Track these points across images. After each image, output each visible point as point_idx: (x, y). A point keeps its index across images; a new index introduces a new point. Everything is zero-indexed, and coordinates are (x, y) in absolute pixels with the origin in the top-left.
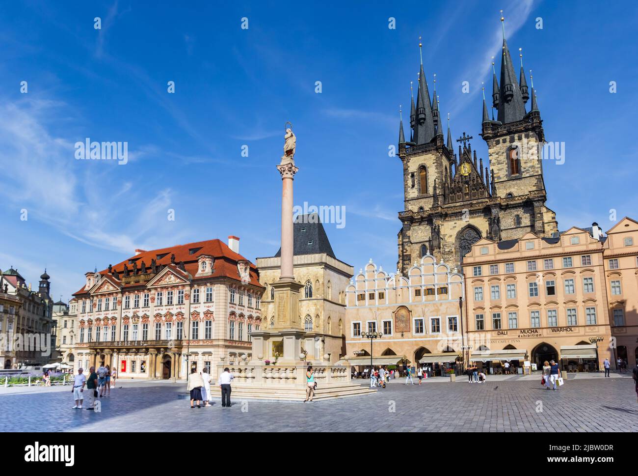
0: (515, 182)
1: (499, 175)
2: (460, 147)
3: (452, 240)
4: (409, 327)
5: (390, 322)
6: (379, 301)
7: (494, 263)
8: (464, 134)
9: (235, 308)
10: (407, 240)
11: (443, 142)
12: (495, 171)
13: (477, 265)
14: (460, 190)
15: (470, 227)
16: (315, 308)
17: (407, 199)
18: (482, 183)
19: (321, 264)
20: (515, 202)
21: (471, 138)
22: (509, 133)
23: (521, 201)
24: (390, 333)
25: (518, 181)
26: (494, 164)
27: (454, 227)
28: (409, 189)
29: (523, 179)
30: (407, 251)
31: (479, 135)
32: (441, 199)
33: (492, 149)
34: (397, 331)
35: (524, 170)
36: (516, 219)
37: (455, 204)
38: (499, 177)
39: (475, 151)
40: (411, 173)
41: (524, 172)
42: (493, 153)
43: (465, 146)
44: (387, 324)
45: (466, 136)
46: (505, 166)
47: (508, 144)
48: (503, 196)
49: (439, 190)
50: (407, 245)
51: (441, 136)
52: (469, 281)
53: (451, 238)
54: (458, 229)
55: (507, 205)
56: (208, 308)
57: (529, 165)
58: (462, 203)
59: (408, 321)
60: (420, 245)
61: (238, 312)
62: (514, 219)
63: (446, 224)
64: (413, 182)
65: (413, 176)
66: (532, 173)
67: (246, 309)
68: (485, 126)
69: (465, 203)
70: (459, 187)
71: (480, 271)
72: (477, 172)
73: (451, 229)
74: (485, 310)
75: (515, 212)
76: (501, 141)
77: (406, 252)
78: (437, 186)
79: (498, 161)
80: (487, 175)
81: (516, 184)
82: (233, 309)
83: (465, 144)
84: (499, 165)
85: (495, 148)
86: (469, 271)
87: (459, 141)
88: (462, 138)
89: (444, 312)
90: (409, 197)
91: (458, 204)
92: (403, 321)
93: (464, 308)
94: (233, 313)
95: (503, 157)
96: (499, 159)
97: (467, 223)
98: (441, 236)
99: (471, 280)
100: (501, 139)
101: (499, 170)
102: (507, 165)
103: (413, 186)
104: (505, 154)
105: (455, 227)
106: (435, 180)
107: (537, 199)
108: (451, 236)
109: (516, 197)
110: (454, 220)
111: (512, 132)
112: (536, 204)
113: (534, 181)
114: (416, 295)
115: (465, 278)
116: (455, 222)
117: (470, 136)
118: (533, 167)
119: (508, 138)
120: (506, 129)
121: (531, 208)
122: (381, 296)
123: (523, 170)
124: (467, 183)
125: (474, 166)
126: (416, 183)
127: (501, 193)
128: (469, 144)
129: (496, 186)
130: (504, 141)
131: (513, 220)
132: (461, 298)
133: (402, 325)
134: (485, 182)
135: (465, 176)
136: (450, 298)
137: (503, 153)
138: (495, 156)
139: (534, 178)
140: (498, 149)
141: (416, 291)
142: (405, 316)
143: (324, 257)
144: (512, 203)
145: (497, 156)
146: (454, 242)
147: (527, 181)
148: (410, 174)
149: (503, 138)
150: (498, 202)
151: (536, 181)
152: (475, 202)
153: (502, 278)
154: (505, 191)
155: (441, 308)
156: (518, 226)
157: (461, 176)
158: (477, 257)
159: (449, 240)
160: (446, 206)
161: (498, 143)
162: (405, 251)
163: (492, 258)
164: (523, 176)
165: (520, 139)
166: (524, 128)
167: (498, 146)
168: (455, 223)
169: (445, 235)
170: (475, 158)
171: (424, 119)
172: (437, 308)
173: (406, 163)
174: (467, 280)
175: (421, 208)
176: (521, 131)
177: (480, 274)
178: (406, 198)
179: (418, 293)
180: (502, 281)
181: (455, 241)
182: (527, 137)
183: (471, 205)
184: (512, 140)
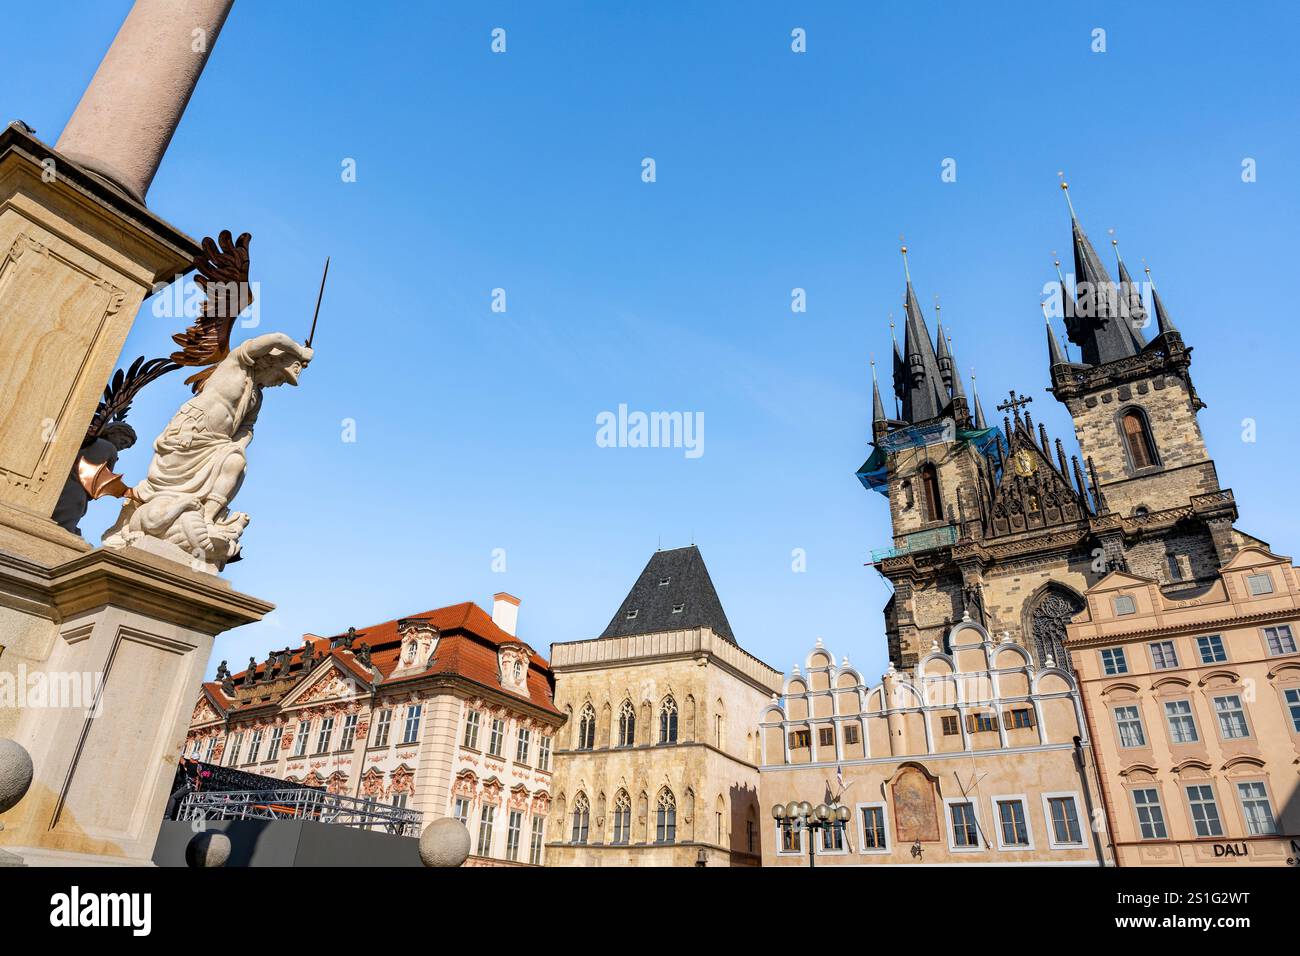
0: (1149, 482)
1: (1105, 469)
2: (1006, 419)
3: (1015, 618)
4: (935, 825)
5: (878, 810)
6: (845, 749)
7: (1159, 638)
8: (1012, 393)
9: (476, 764)
10: (907, 621)
11: (967, 413)
12: (1097, 462)
13: (1112, 648)
14: (1019, 508)
15: (1055, 588)
16: (682, 768)
17: (899, 534)
18: (1069, 491)
19: (696, 654)
20: (1158, 525)
21: (1030, 400)
22: (1115, 381)
23: (1173, 522)
24: (882, 844)
25: (1157, 480)
26: (1090, 448)
27: (1013, 589)
28: (901, 513)
29: (1168, 474)
30: (909, 645)
31: (1047, 390)
32: (975, 530)
33: (1082, 418)
34: (902, 838)
35: (1166, 455)
36: (1167, 564)
37: (1009, 539)
38: (1107, 475)
39: (1041, 426)
40: (904, 478)
41: (1166, 459)
42: (1084, 425)
43: (1018, 419)
44: (872, 814)
45: (1017, 398)
46: (1118, 450)
47: (1116, 404)
48: (1125, 514)
49: (971, 510)
50: (908, 632)
51: (962, 402)
52: (1093, 691)
53: (1010, 614)
54: (1026, 592)
55: (1140, 532)
56: (404, 761)
57: (1176, 442)
58: (1027, 536)
59: (930, 807)
61: (483, 773)
62: (1163, 565)
63: (993, 582)
64: (910, 497)
65: (907, 484)
66: (1187, 460)
67: (509, 766)
68: (1057, 371)
69: (1033, 534)
70: (1016, 501)
71: (1121, 661)
72: (1051, 467)
73: (1008, 594)
74: (1159, 776)
75: (1162, 549)
76: (1099, 399)
77: (906, 649)
78: (964, 501)
79: (1098, 440)
80: (1077, 472)
81: (1153, 486)
82: (469, 766)
83: (1016, 413)
84: (1104, 449)
85: (1088, 416)
86: (1089, 662)
87: (1002, 408)
88: (1009, 401)
89: (1033, 782)
90: (902, 528)
91: (1018, 537)
92: (915, 809)
93: (1089, 770)
94: (467, 776)
95: (1111, 431)
96: (1100, 436)
97: (1047, 579)
98: (987, 611)
99: (1099, 687)
100: (1099, 396)
101: (1104, 459)
102: (1122, 448)
103: (910, 505)
104: (1113, 425)
105: (1018, 588)
106: (958, 490)
107: (1215, 513)
108: (1010, 610)
109: (1159, 512)
110: (1012, 573)
111: (1121, 379)
112: (1214, 526)
113: (1197, 476)
114: (946, 732)
115: (1079, 683)
116: (1016, 577)
117: (1026, 397)
118: (1187, 446)
119: (1114, 392)
120: (1107, 374)
121: (1201, 537)
122: (851, 736)
123: (1162, 454)
124: (1032, 491)
125: (1043, 456)
126: (915, 499)
127: (1120, 505)
128: (1026, 413)
129: (1106, 492)
130: (1107, 400)
131: (1160, 567)
132: (1077, 740)
133: (914, 820)
134: (1075, 487)
135: (1026, 479)
136: (1046, 739)
137: (1108, 423)
138: (1089, 431)
139: (1194, 470)
140: (1096, 415)
141: (945, 720)
142: (920, 793)
143: (708, 639)
144: (1150, 527)
145: (1095, 430)
146: (1019, 623)
147: (1179, 476)
148: (902, 482)
149: (1102, 393)
150: (1114, 525)
151: (1201, 477)
152: (1057, 530)
153: (1193, 677)
154: (1127, 503)
155: (1020, 769)
156: (1178, 580)
157: (1016, 478)
158: (1106, 621)
159: (1006, 620)
160: (990, 543)
161: (1091, 404)
162: (903, 645)
163: (1150, 624)
164: (1166, 468)
165: (1143, 391)
166: (1150, 367)
167: (1093, 410)
168: (1017, 580)
169: (994, 609)
170: (1044, 439)
171: (923, 375)
172: (1008, 768)
173: (892, 460)
174: (1088, 687)
176: (1143, 376)
177: (1123, 669)
178: (895, 530)
179: (950, 726)
180: (1193, 687)
181: (1022, 620)
182: (1159, 386)
183: (1050, 538)
184: (1125, 396)
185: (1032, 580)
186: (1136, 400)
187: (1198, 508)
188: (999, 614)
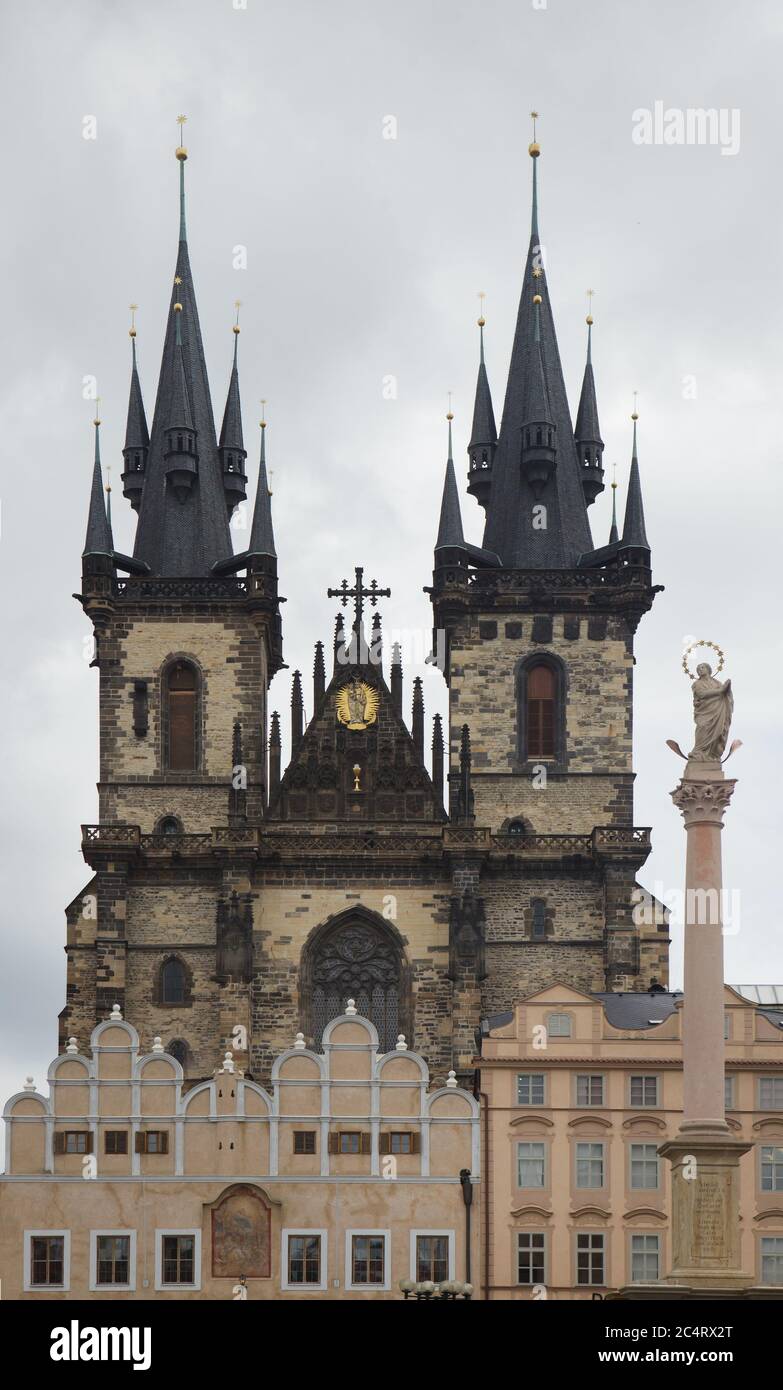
1: (482, 749)
2: (340, 618)
3: (293, 955)
8: (359, 574)
12: (474, 735)
14: (333, 780)
15: (360, 917)
17: (112, 781)
20: (536, 855)
21: (389, 595)
22: (536, 605)
23: (559, 855)
25: (552, 785)
26: (469, 707)
27: (297, 909)
28: (120, 742)
29: (570, 780)
33: (468, 654)
35: (575, 749)
36: (534, 913)
37: (306, 828)
38: (483, 759)
40: (134, 681)
41: (573, 756)
42: (469, 669)
45: (367, 584)
46: (508, 723)
47: (525, 646)
48: (494, 828)
53: (288, 948)
54: (317, 917)
55: (509, 860)
57: (595, 732)
58: (336, 829)
60: (161, 957)
62: (528, 914)
63: (267, 894)
64: (142, 718)
65: (140, 693)
66: (601, 765)
69: (347, 829)
70: (329, 768)
72: (401, 723)
73: (290, 915)
75: (532, 891)
76: (502, 628)
79: (483, 698)
80: (437, 742)
81: (544, 791)
83: (359, 611)
84: (489, 716)
85: (477, 651)
87: (338, 595)
88: (352, 586)
90: (119, 773)
91: (321, 829)
95: (505, 689)
96: (486, 693)
97: (353, 903)
98: (253, 937)
100: (502, 622)
101: (487, 732)
102: (514, 721)
103: (140, 731)
104: (511, 679)
105: (305, 909)
107: (618, 856)
108: (286, 940)
109: (542, 837)
111: (542, 603)
112: (614, 874)
113: (607, 790)
116: (306, 892)
117: (382, 588)
119: (528, 622)
120: (524, 590)
121: (588, 884)
123: (570, 745)
124: (357, 757)
125: (391, 703)
126: (151, 724)
127: (490, 814)
128: (377, 615)
129: (476, 786)
130: (514, 632)
134: (428, 767)
135: (354, 733)
137: (504, 673)
138: (473, 678)
139: (608, 784)
140: (489, 654)
144: (524, 855)
145: (483, 680)
146: (297, 961)
147: (582, 787)
149: (509, 619)
150: (476, 846)
151: (612, 796)
152: (385, 831)
154: (501, 812)
156: (540, 938)
157: (338, 729)
159: (281, 955)
160: (274, 830)
161: (489, 632)
164: (572, 771)
165: (571, 634)
166: (592, 599)
167: (487, 644)
168: (306, 897)
169: (267, 934)
170: (397, 671)
175: (169, 822)
176: (579, 609)
181: (303, 957)
182: (597, 634)
183: (369, 839)
184: (543, 634)
185: (331, 901)
186: (557, 646)
187: (603, 843)
188: (267, 945)
